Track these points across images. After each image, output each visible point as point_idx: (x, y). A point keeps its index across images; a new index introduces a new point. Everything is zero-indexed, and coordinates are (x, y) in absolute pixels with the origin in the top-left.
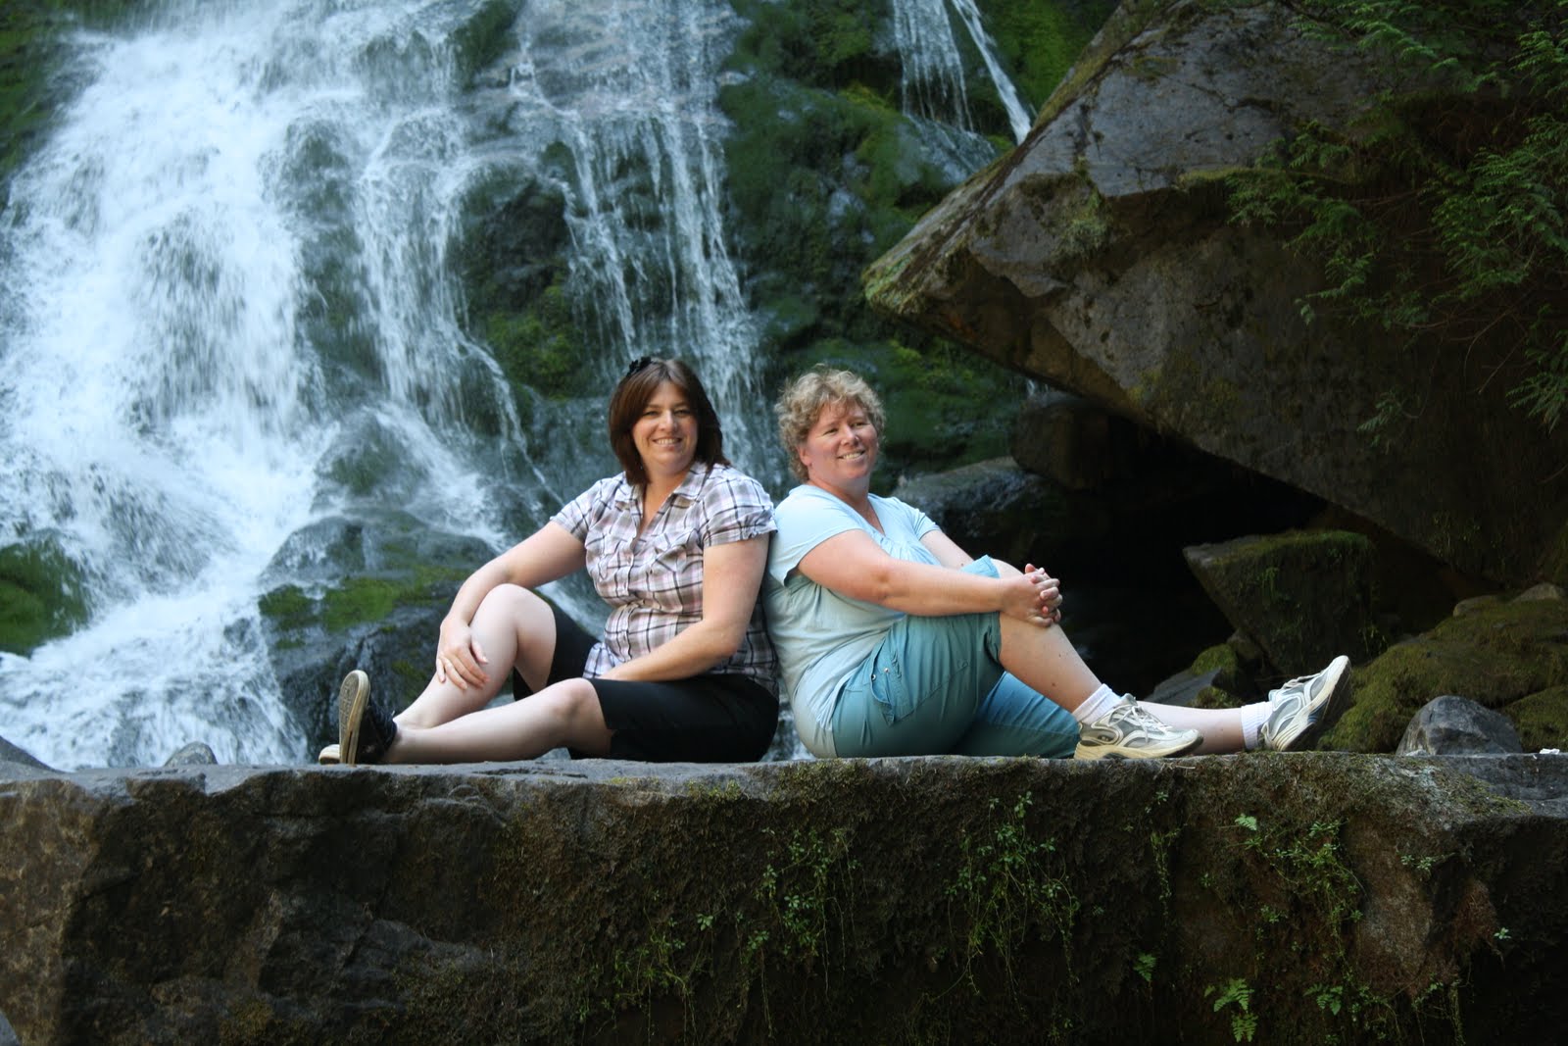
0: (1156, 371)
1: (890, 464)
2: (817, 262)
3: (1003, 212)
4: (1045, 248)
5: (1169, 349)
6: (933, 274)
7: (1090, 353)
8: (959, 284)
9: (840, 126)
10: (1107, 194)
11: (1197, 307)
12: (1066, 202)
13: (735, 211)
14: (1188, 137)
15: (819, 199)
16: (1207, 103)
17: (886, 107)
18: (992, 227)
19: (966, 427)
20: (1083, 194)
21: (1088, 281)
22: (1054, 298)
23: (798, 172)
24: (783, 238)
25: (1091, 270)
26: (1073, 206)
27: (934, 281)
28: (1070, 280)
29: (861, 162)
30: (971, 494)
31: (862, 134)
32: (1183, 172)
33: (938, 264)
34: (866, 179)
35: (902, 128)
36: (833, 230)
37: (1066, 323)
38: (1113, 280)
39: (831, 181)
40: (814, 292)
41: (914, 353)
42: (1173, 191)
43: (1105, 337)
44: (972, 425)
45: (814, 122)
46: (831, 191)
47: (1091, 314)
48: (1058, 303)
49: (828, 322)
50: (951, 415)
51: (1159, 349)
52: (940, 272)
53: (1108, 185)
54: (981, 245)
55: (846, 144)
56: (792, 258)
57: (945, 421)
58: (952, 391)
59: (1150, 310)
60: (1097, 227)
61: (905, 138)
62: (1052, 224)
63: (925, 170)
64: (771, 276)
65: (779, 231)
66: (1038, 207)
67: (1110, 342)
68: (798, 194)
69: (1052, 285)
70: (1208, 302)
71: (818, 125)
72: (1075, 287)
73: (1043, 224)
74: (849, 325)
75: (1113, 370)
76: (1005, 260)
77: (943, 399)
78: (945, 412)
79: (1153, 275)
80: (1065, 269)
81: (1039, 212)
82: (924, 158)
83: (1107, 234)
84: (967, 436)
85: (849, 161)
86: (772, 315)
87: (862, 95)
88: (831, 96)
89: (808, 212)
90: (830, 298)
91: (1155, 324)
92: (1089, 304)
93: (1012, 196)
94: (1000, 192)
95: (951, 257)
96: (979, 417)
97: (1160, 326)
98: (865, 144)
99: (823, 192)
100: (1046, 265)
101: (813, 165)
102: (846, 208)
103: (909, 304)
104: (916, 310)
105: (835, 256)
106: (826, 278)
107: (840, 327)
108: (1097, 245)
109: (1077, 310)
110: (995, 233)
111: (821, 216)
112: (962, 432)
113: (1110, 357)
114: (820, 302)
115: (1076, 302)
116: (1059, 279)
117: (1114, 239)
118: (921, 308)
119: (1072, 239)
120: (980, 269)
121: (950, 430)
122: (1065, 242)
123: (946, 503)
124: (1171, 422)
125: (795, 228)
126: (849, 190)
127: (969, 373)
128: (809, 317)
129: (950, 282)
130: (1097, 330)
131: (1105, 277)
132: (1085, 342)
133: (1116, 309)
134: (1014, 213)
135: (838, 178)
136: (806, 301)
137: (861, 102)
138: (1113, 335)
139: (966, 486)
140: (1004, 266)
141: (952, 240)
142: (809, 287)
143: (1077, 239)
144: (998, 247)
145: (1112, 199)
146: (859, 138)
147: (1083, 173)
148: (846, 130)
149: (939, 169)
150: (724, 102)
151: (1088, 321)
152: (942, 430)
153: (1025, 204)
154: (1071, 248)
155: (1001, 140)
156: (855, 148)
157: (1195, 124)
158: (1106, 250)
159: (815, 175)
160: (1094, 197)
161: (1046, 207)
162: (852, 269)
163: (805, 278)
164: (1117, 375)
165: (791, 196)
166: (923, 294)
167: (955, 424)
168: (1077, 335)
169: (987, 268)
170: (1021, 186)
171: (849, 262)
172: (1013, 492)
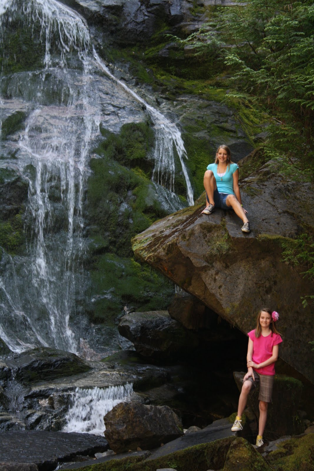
0: (237, 304)
1: (122, 301)
2: (112, 226)
3: (192, 233)
4: (205, 250)
5: (243, 297)
6: (161, 250)
7: (213, 291)
8: (170, 256)
9: (129, 181)
10: (232, 236)
11: (256, 284)
12: (216, 235)
13: (87, 202)
14: (263, 220)
15: (117, 204)
16: (272, 209)
17: (146, 178)
18: (187, 238)
19: (151, 294)
20: (222, 233)
21: (218, 265)
22: (204, 269)
23: (111, 193)
24: (102, 215)
25: (220, 261)
26: (218, 236)
27: (161, 252)
28: (211, 264)
29: (134, 195)
30: (151, 322)
31: (136, 185)
32: (260, 233)
33: (164, 246)
34: (135, 201)
35: (150, 186)
36: (119, 216)
37: (207, 279)
38: (227, 267)
39: (122, 199)
40: (109, 236)
41: (139, 264)
42: (256, 240)
43: (220, 287)
44: (154, 293)
45: (121, 178)
46: (122, 202)
47: (217, 278)
48: (206, 271)
49: (111, 247)
50: (147, 288)
51: (239, 295)
52: (164, 249)
53: (233, 232)
54: (182, 244)
55: (130, 187)
56: (104, 223)
57: (144, 290)
58: (149, 280)
59: (239, 281)
60: (225, 246)
61: (150, 190)
62: (209, 242)
63: (155, 202)
64: (94, 227)
65: (101, 212)
66: (205, 234)
67: (222, 290)
68: (110, 201)
69: (204, 264)
70: (260, 282)
71: (122, 179)
72: (213, 266)
73: (206, 241)
74: (118, 249)
75: (221, 300)
76: (189, 251)
77: (146, 282)
78: (145, 287)
79: (242, 268)
80: (211, 259)
81: (205, 236)
82: (156, 198)
83: (228, 250)
84: (151, 297)
85: (130, 193)
86: (92, 241)
87: (139, 172)
88: (128, 170)
89: (112, 208)
90: (113, 239)
91: (239, 286)
92: (217, 274)
93: (197, 228)
94: (192, 226)
95: (170, 245)
96: (157, 292)
97: (241, 287)
98: (136, 188)
99: (119, 202)
100: (204, 256)
101: (117, 192)
102: (126, 209)
103: (149, 257)
104: (152, 261)
105: (119, 225)
106: (114, 232)
107: (115, 249)
108: (224, 253)
109: (212, 275)
110: (188, 240)
111: (117, 210)
112: (149, 295)
113: (221, 295)
114: (110, 240)
115: (212, 272)
116: (208, 262)
117: (230, 252)
118: (154, 260)
119: (215, 249)
120: (180, 253)
121: (146, 294)
122: (213, 249)
123: (142, 324)
124: (239, 324)
125: (106, 212)
126: (128, 203)
127: (156, 275)
128: (105, 244)
129: (167, 254)
130: (218, 284)
131: (224, 265)
132: (212, 287)
133: (226, 278)
134: (196, 235)
135: (125, 198)
136: (105, 238)
137: (138, 174)
138: (223, 287)
139: (150, 319)
140: (188, 253)
141: (171, 238)
142: (107, 234)
143: (217, 249)
144: (188, 245)
145: (233, 238)
146: (135, 186)
147: (224, 225)
148: (131, 183)
149: (160, 203)
150: (91, 164)
151: (215, 280)
152: (143, 293)
153: (201, 232)
154: (215, 252)
155: (183, 197)
156: (133, 189)
157: (266, 216)
158: (227, 255)
159: (117, 196)
160: (226, 235)
161: (208, 235)
162: (123, 231)
163: (106, 230)
164: (222, 302)
165: (108, 201)
166: (156, 256)
167: (147, 292)
168: (210, 284)
169: (182, 253)
170: (201, 225)
171: (123, 228)
172: (167, 325)
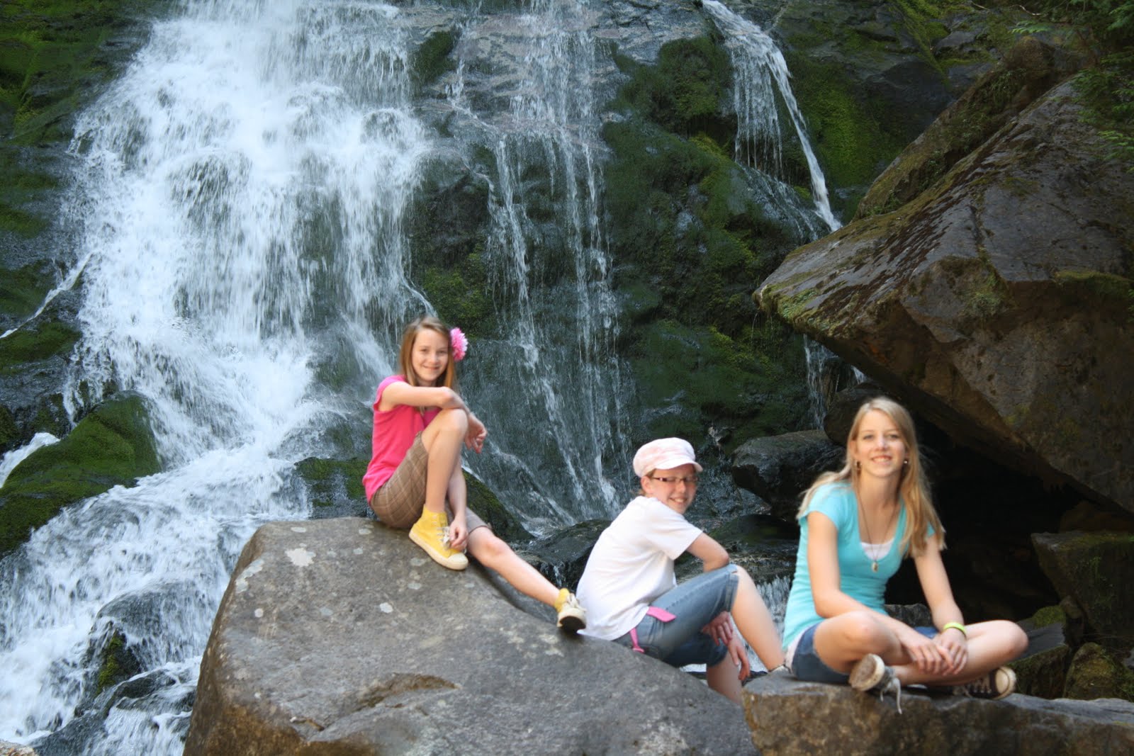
0: (1026, 407)
1: (704, 417)
2: (664, 262)
3: (927, 280)
4: (958, 310)
5: (1036, 393)
6: (865, 314)
7: (978, 387)
8: (883, 324)
9: (689, 164)
10: (1006, 279)
11: (1058, 366)
12: (971, 279)
13: (607, 217)
14: (1054, 243)
15: (669, 216)
16: (1065, 220)
17: (722, 154)
18: (919, 289)
19: (760, 398)
20: (984, 275)
21: (982, 336)
22: (958, 346)
23: (656, 193)
24: (641, 240)
25: (985, 329)
26: (976, 282)
27: (864, 319)
28: (970, 335)
29: (702, 193)
30: (797, 455)
31: (705, 171)
32: (1057, 270)
33: (870, 307)
34: (705, 205)
35: (734, 172)
36: (678, 240)
37: (964, 364)
38: (999, 338)
39: (679, 203)
40: (660, 284)
41: (728, 339)
42: (1053, 283)
43: (990, 378)
44: (766, 396)
45: (673, 159)
46: (679, 211)
47: (982, 361)
48: (960, 349)
49: (667, 307)
50: (750, 387)
51: (1029, 391)
52: (871, 313)
53: (1005, 272)
54: (909, 301)
55: (693, 178)
56: (646, 257)
57: (746, 391)
58: (753, 370)
59: (1025, 363)
60: (993, 300)
61: (735, 180)
62: (960, 293)
63: (749, 205)
64: (629, 267)
65: (639, 235)
66: (952, 279)
67: (994, 381)
68: (655, 209)
69: (957, 337)
70: (1065, 363)
71: (674, 161)
72: (972, 340)
73: (954, 292)
74: (681, 310)
75: (995, 402)
76: (927, 314)
77: (746, 375)
78: (746, 384)
79: (1028, 339)
80: (967, 326)
81: (952, 283)
82: (750, 197)
83: (1000, 306)
84: (760, 404)
85: (693, 190)
86: (627, 296)
87: (706, 143)
88: (684, 141)
89: (662, 224)
90: (670, 289)
91: (1027, 373)
92: (981, 353)
93: (934, 269)
94: (923, 267)
95: (882, 304)
96: (771, 392)
97: (1030, 375)
98: (706, 179)
99: (673, 211)
100: (954, 321)
101: (667, 190)
102: (689, 224)
103: (838, 330)
105: (678, 259)
106: (669, 274)
107: (675, 311)
108: (993, 313)
109: (973, 356)
110: (921, 293)
111: (671, 228)
112: (758, 401)
113: (994, 392)
114: (663, 292)
115: (973, 350)
116: (962, 332)
117: (1004, 310)
118: (851, 336)
119: (975, 306)
120: (905, 316)
121: (750, 399)
122: (970, 307)
123: (781, 460)
124: (1033, 444)
125: (650, 235)
126: (691, 212)
127: (766, 358)
128: (653, 301)
129: (878, 322)
130: (986, 372)
131: (993, 335)
132: (974, 377)
133: (1000, 360)
134: (935, 282)
135: (684, 202)
136: (653, 288)
137: (705, 147)
138: (997, 377)
139: (792, 449)
140: (925, 318)
141: (880, 290)
142: (656, 279)
143: (978, 307)
144: (923, 303)
145: (1009, 283)
146: (702, 176)
147: (984, 260)
148: (694, 168)
149: (760, 207)
150: (608, 135)
151: (979, 365)
152: (744, 397)
153: (942, 276)
154: (974, 312)
156: (698, 181)
157: (1058, 234)
158: (998, 317)
159: (668, 197)
160: (992, 278)
161: (957, 280)
162: (689, 271)
163: (654, 272)
164: (997, 406)
165: (650, 211)
166: (855, 327)
167: (752, 394)
168: (970, 373)
169: (913, 318)
170: (941, 263)
171: (687, 266)
172: (829, 458)
